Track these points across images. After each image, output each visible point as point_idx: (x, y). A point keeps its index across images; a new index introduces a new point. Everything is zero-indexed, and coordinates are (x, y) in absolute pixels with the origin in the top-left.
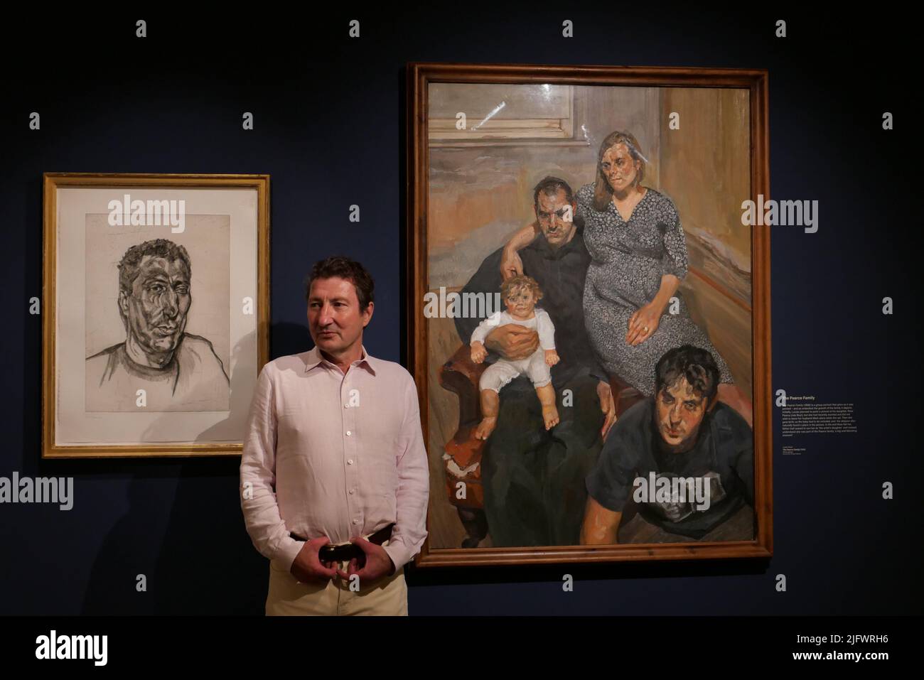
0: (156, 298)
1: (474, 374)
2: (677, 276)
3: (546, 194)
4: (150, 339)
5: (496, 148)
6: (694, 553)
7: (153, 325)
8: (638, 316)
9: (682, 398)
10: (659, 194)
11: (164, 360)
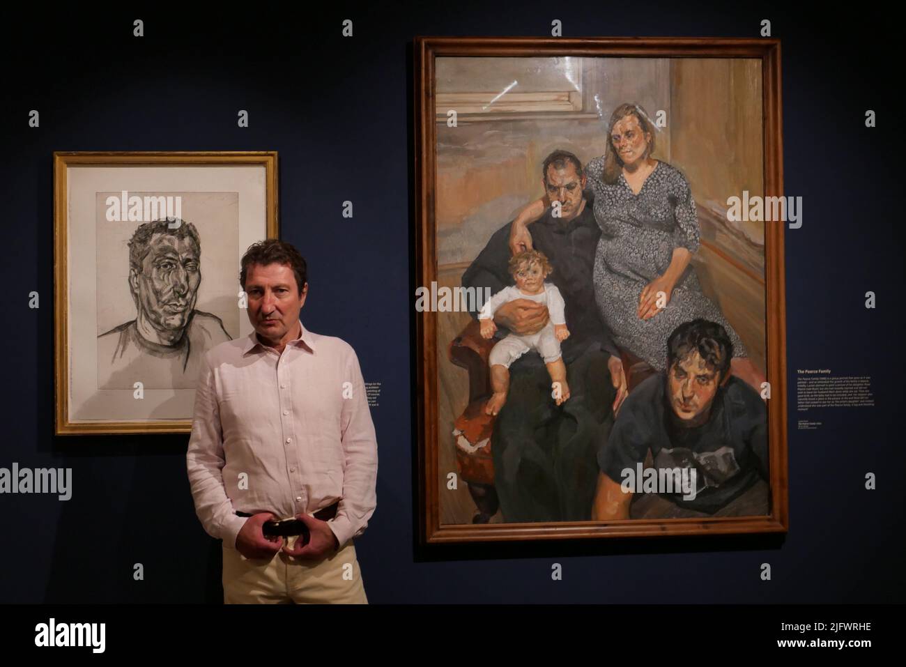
0: (166, 276)
1: (484, 350)
2: (689, 249)
3: (555, 167)
4: (161, 317)
5: (505, 121)
6: (707, 528)
7: (163, 302)
8: (649, 290)
9: (695, 373)
10: (669, 167)
11: (175, 337)
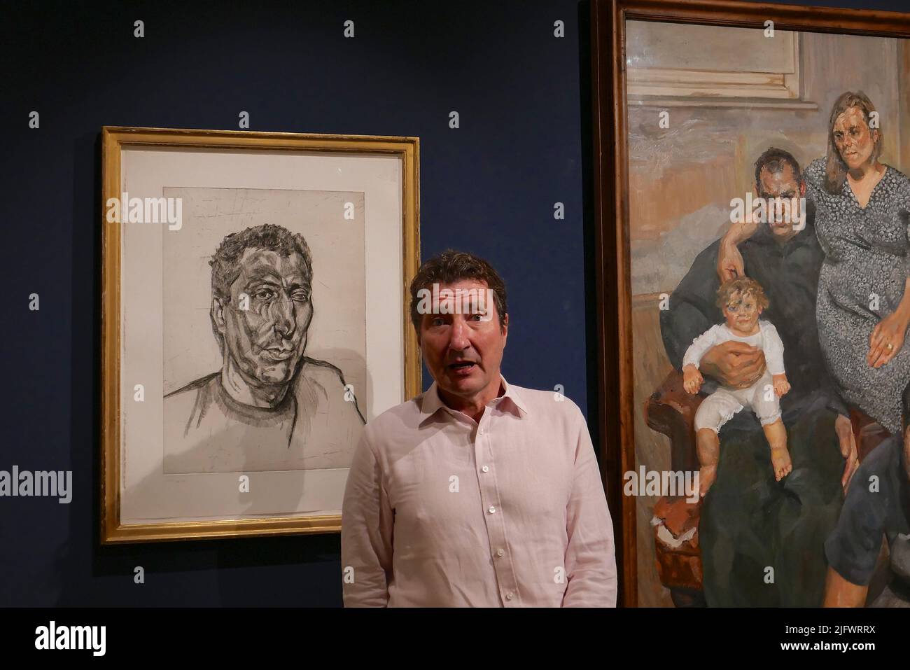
0: (263, 308)
1: (688, 409)
5: (709, 108)
8: (880, 330)
10: (900, 174)
11: (276, 397)
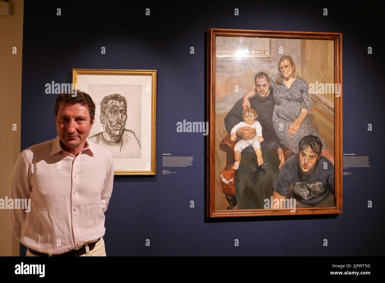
0: (114, 116)
1: (232, 145)
2: (307, 109)
3: (259, 78)
4: (112, 131)
6: (313, 212)
7: (113, 126)
8: (293, 124)
9: (309, 155)
10: (301, 79)
11: (117, 139)
